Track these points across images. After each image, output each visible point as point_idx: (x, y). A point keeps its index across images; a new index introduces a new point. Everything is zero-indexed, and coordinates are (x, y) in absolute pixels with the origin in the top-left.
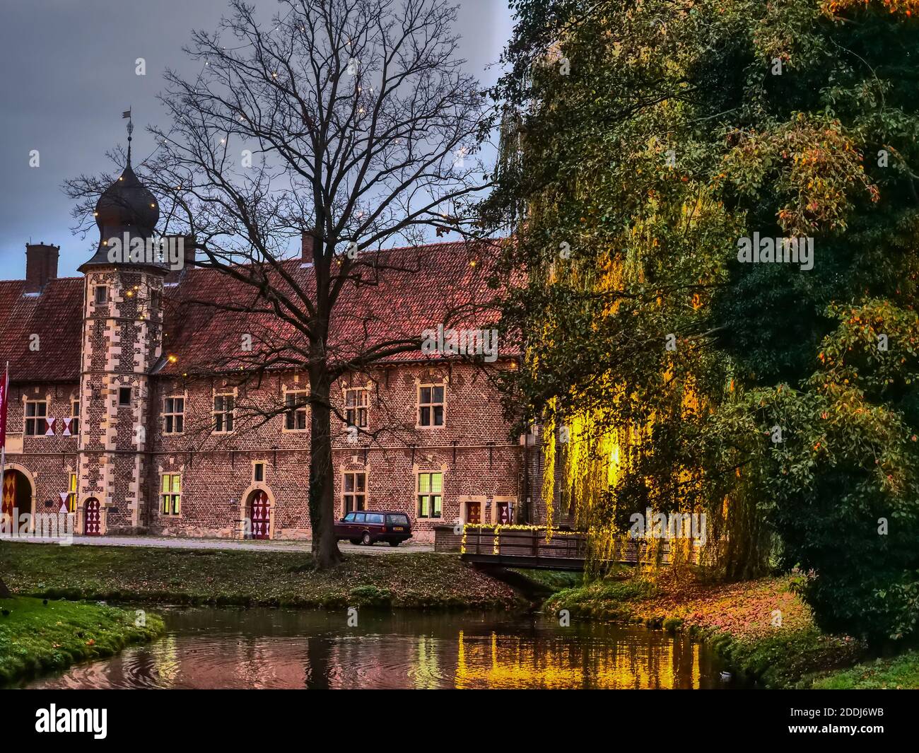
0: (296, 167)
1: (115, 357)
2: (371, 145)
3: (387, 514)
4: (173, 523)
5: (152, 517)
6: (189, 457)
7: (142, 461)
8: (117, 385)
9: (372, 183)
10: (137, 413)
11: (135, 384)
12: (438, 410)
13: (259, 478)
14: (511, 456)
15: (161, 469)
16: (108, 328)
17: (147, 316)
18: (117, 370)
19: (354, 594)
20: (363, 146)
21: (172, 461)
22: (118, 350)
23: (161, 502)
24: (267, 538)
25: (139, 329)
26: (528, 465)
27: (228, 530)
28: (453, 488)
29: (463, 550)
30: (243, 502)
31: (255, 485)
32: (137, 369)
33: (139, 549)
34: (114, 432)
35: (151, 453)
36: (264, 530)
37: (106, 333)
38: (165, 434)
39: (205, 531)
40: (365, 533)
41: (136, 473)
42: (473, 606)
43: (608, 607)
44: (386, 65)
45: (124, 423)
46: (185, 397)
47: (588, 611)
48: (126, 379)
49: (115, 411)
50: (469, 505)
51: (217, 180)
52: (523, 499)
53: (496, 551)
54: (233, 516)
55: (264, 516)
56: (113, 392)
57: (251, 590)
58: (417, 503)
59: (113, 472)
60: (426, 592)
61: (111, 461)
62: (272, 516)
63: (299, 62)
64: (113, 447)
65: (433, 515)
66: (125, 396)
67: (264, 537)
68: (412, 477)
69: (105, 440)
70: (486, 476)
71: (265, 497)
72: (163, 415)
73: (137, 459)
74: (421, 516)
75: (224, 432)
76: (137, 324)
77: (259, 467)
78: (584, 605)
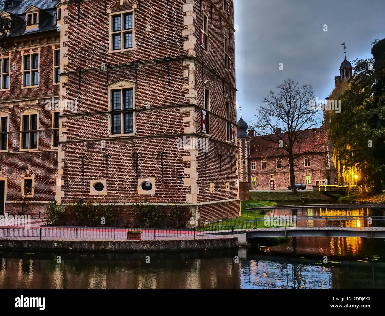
0: (284, 121)
1: (241, 155)
2: (299, 116)
3: (301, 184)
4: (255, 187)
5: (250, 186)
6: (257, 174)
7: (248, 175)
8: (242, 160)
9: (300, 124)
10: (246, 166)
11: (246, 160)
12: (309, 163)
13: (272, 178)
14: (324, 172)
15: (251, 177)
16: (240, 150)
17: (247, 147)
18: (242, 158)
19: (301, 199)
20: (297, 116)
21: (254, 175)
22: (242, 154)
23: (252, 183)
24: (275, 189)
25: (246, 150)
26: (328, 173)
27: (266, 188)
28: (313, 178)
29: (320, 190)
30: (269, 183)
31: (271, 179)
32: (246, 157)
33: (258, 192)
34: (242, 170)
35: (250, 173)
36: (274, 188)
37: (239, 151)
38: (252, 170)
39: (262, 188)
40: (297, 188)
41: (247, 178)
42: (324, 201)
43: (351, 200)
44: (301, 102)
45: (244, 168)
46: (256, 162)
47: (347, 200)
48: (244, 159)
49: (242, 166)
50: (316, 182)
51: (268, 124)
52: (328, 180)
53: (326, 190)
54: (267, 185)
55: (273, 185)
56: (242, 162)
57: (281, 199)
58: (306, 181)
59: (242, 177)
60: (315, 198)
61: (242, 175)
62: (275, 185)
63: (284, 102)
64: (242, 173)
65: (309, 184)
66: (244, 163)
67: (274, 189)
68: (304, 177)
69: (240, 171)
70: (320, 176)
71: (273, 181)
72: (251, 166)
73: (247, 175)
74: (306, 184)
75: (264, 169)
76: (245, 149)
77: (272, 176)
78: (346, 199)
